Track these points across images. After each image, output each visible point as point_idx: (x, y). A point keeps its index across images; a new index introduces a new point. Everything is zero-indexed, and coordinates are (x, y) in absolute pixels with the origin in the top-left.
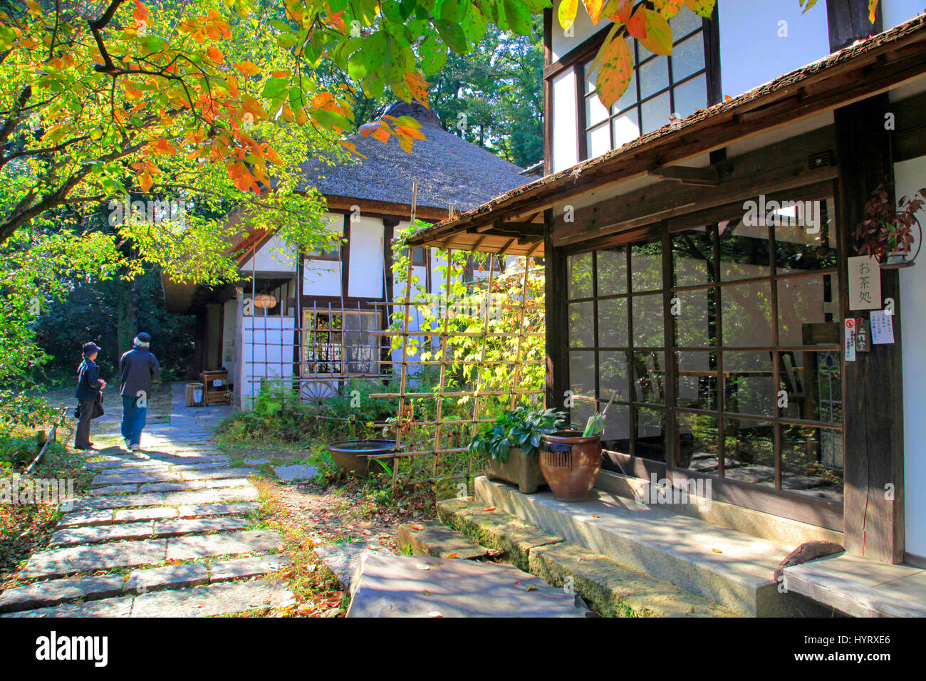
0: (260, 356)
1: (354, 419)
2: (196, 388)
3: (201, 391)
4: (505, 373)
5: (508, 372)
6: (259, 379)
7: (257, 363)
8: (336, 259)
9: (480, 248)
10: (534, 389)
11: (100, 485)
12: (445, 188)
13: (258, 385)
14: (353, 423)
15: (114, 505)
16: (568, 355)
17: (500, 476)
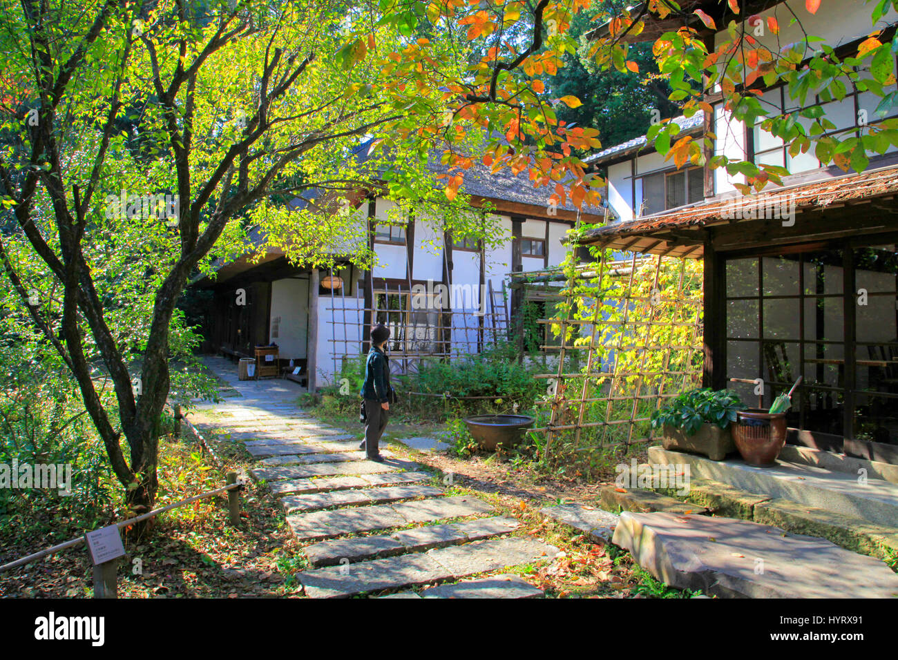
0: (340, 335)
1: (449, 395)
2: (249, 363)
3: (254, 366)
4: (634, 357)
5: (637, 356)
6: (341, 356)
7: (338, 341)
8: (403, 245)
9: (631, 248)
10: (653, 371)
11: (261, 456)
12: (500, 181)
13: (339, 362)
14: (448, 398)
15: (302, 473)
16: (725, 344)
17: (683, 446)
